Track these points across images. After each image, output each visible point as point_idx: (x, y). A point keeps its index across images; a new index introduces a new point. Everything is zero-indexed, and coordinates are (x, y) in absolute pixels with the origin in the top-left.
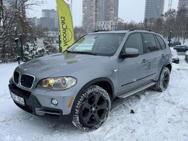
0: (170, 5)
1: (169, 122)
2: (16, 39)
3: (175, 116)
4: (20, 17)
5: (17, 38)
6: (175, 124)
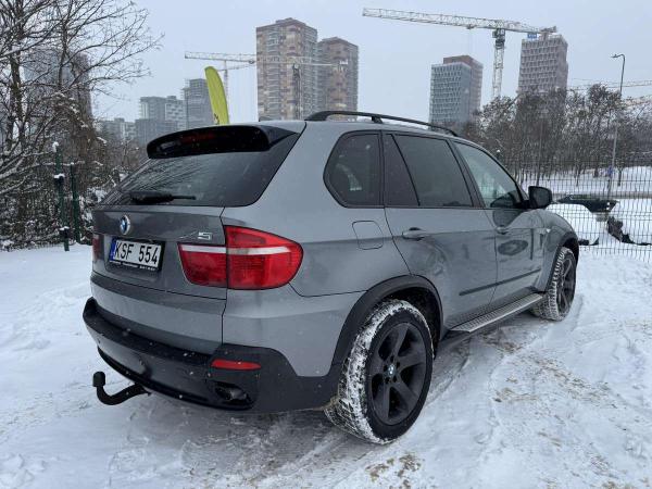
0: (497, 86)
1: (498, 400)
2: (57, 177)
3: (515, 381)
4: (70, 115)
5: (61, 175)
6: (516, 404)
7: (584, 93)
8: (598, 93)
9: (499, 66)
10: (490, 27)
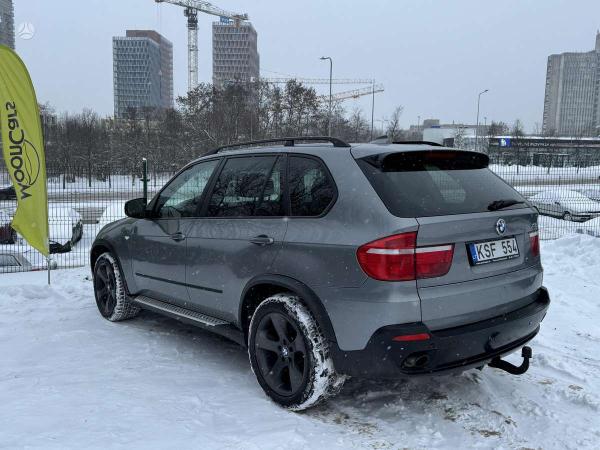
7: (283, 87)
8: (295, 89)
9: (193, 49)
10: (181, 4)
